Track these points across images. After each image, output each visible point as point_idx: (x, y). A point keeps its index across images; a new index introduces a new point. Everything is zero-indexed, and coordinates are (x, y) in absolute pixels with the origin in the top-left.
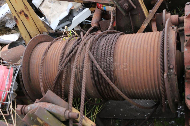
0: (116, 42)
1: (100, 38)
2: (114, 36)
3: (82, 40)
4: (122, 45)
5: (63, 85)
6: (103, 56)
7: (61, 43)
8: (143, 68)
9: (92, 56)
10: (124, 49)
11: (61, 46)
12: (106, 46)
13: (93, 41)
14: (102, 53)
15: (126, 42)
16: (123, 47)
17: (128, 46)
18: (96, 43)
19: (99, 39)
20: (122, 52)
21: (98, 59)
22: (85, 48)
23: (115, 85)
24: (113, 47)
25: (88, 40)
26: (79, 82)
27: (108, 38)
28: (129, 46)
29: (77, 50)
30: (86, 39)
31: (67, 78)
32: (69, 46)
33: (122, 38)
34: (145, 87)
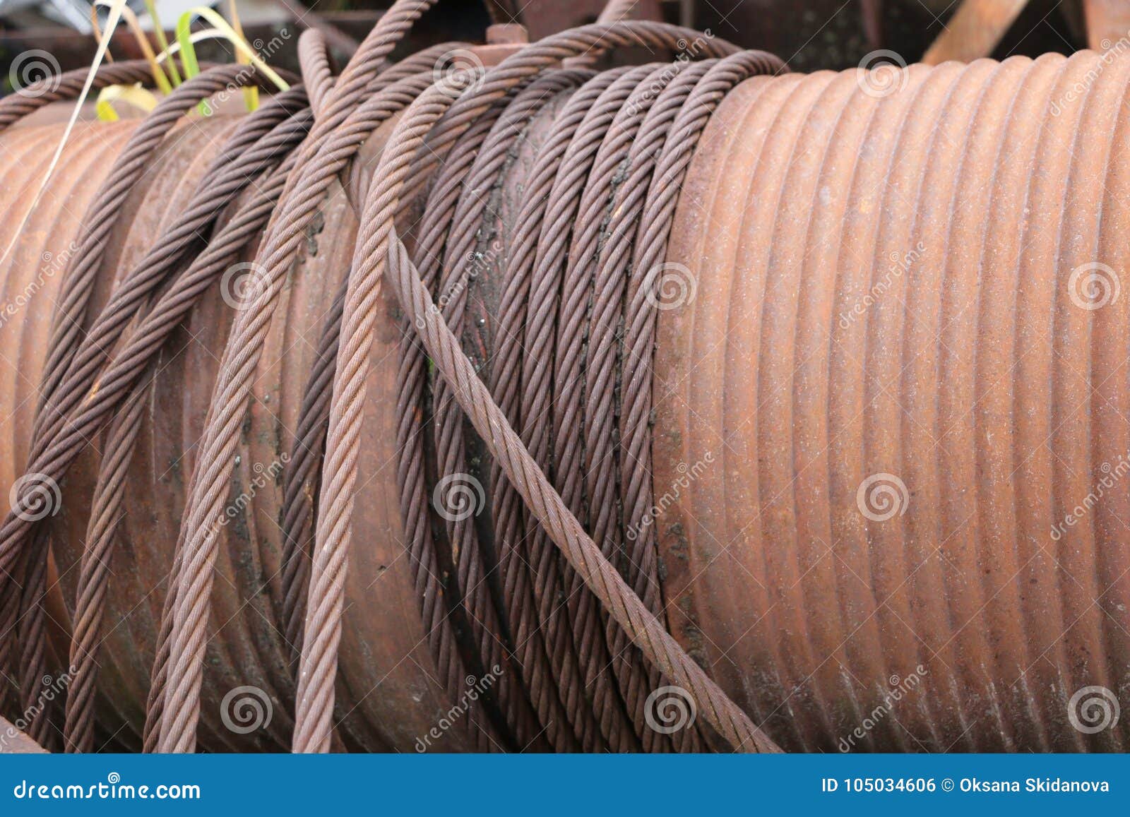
0: (693, 147)
1: (518, 104)
2: (673, 87)
3: (311, 120)
4: (756, 185)
5: (81, 621)
6: (540, 308)
7: (81, 145)
8: (980, 441)
9: (429, 298)
10: (777, 234)
11: (73, 179)
12: (580, 193)
13: (433, 134)
14: (539, 270)
15: (799, 149)
16: (766, 206)
17: (818, 202)
18: (470, 163)
19: (508, 116)
20: (757, 261)
21: (488, 333)
22: (342, 206)
23: (668, 630)
24: (652, 205)
25: (381, 120)
26: (269, 591)
27: (598, 106)
28: (833, 197)
29: (262, 226)
30: (361, 111)
31: (135, 541)
32: (166, 184)
33: (757, 106)
34: (1000, 659)
